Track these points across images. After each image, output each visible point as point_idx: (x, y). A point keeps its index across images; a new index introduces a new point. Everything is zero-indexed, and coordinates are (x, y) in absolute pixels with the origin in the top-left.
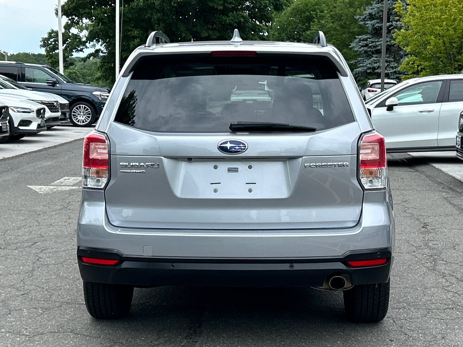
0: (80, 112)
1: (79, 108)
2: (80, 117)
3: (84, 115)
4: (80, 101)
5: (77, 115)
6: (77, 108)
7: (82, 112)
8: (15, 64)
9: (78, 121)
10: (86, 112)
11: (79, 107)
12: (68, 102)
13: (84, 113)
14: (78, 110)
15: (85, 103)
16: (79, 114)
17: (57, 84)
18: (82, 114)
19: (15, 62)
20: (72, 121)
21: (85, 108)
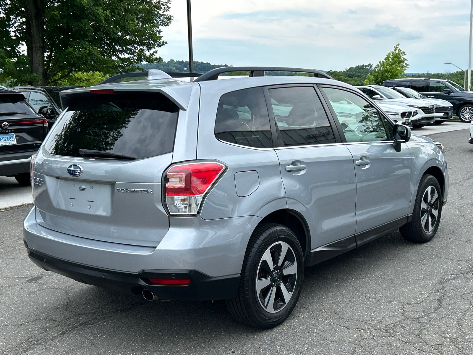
0: (467, 112)
1: (466, 110)
2: (467, 115)
3: (470, 114)
4: (467, 104)
5: (464, 114)
6: (465, 109)
7: (468, 112)
8: (424, 80)
9: (465, 119)
10: (471, 112)
11: (466, 108)
12: (452, 105)
13: (470, 113)
14: (465, 110)
15: (470, 105)
16: (466, 114)
17: (451, 92)
18: (468, 113)
19: (424, 79)
20: (460, 118)
21: (470, 109)
